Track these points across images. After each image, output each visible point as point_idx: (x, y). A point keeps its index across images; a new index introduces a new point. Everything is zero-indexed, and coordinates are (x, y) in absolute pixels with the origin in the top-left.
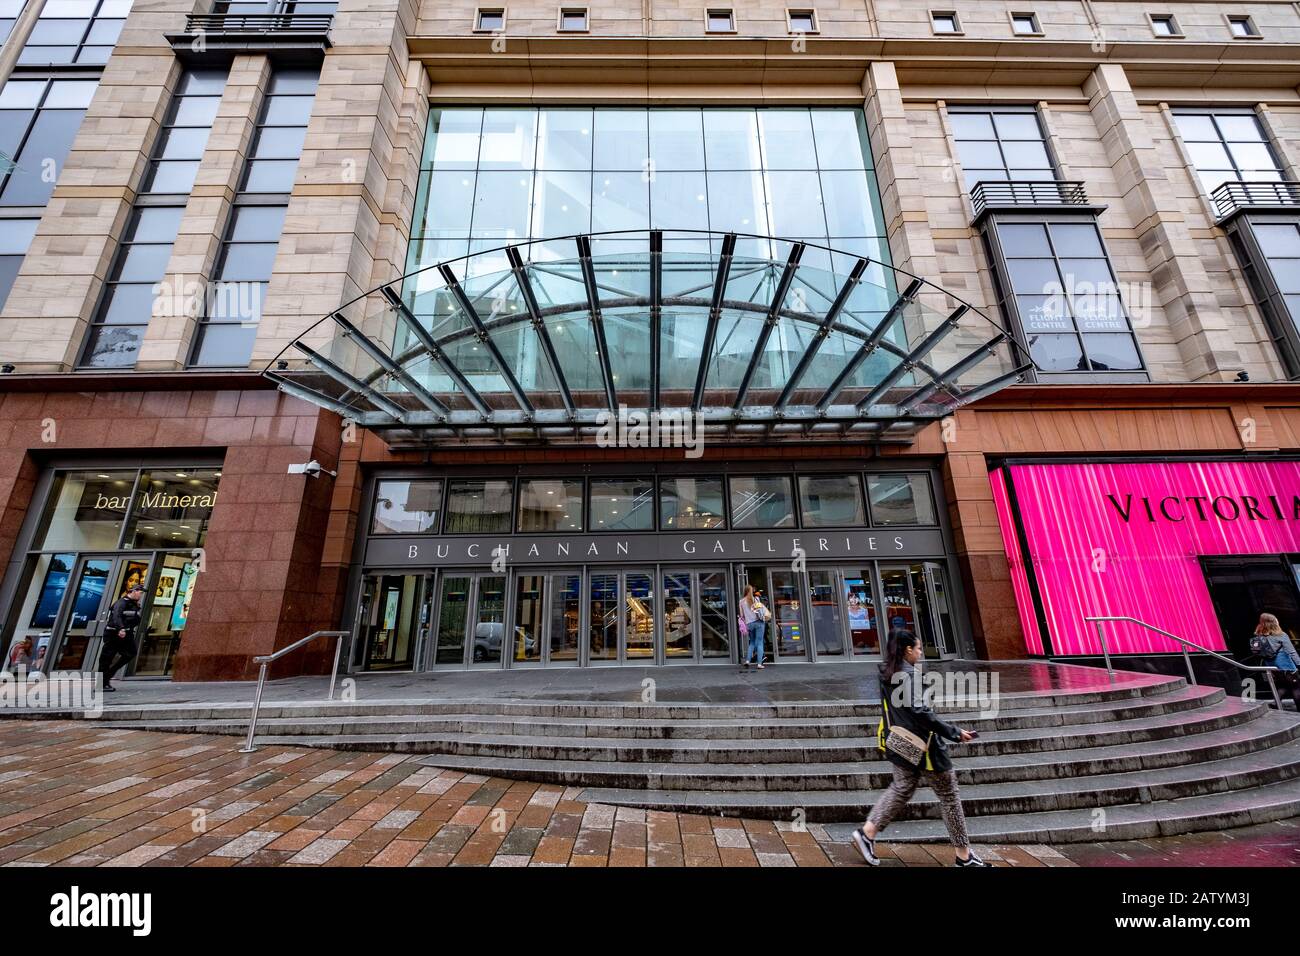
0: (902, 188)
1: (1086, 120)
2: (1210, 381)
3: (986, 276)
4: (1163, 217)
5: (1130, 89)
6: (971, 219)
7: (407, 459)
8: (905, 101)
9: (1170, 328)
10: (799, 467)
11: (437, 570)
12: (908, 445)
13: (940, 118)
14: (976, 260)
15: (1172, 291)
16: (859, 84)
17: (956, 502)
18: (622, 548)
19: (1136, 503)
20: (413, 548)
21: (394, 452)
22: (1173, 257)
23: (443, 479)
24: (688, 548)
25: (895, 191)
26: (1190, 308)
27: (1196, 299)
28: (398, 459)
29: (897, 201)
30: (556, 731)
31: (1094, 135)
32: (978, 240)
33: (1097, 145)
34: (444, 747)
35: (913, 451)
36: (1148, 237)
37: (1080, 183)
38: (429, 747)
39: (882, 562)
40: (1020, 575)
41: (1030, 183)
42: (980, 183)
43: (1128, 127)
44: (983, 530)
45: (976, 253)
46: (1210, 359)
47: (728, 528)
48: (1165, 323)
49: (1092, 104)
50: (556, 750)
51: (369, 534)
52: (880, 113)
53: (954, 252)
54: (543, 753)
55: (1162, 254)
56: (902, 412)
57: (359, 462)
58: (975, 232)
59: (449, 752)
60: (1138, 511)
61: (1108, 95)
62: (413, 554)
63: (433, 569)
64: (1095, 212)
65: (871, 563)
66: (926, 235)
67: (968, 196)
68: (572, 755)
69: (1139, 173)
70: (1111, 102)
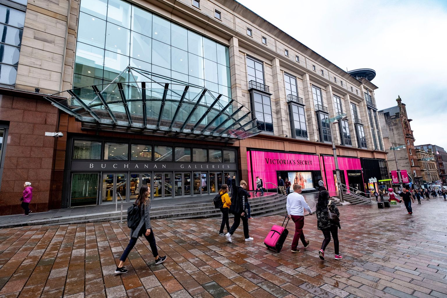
0: (237, 76)
1: (270, 70)
2: (281, 136)
3: (250, 104)
4: (281, 99)
5: (279, 66)
6: (249, 89)
7: (89, 133)
8: (240, 51)
9: (277, 123)
10: (209, 147)
11: (101, 172)
12: (233, 144)
13: (245, 58)
14: (248, 99)
15: (279, 116)
16: (229, 40)
17: (240, 158)
18: (164, 166)
19: (269, 160)
20: (92, 165)
21: (83, 130)
22: (280, 109)
23: (102, 141)
24: (182, 167)
25: (235, 77)
26: (281, 120)
27: (283, 119)
28: (85, 133)
29: (235, 80)
30: (192, 210)
31: (272, 75)
32: (249, 94)
33: (272, 77)
34: (168, 216)
35: (234, 145)
36: (277, 103)
37: (269, 87)
38: (165, 217)
39: (225, 171)
40: (250, 174)
41: (260, 84)
42: (252, 81)
43: (278, 75)
44: (245, 165)
45: (248, 98)
46: (283, 131)
47: (192, 161)
48: (277, 122)
49: (273, 66)
50: (198, 213)
51: (72, 159)
52: (234, 53)
53: (244, 96)
54: (195, 214)
55: (279, 107)
56: (236, 137)
57: (67, 132)
58: (249, 92)
59: (170, 217)
60: (269, 162)
61: (276, 66)
62: (91, 167)
63: (100, 172)
64: (270, 95)
65: (222, 171)
66: (241, 91)
67: (248, 82)
68: (201, 213)
69: (278, 87)
70: (276, 68)
